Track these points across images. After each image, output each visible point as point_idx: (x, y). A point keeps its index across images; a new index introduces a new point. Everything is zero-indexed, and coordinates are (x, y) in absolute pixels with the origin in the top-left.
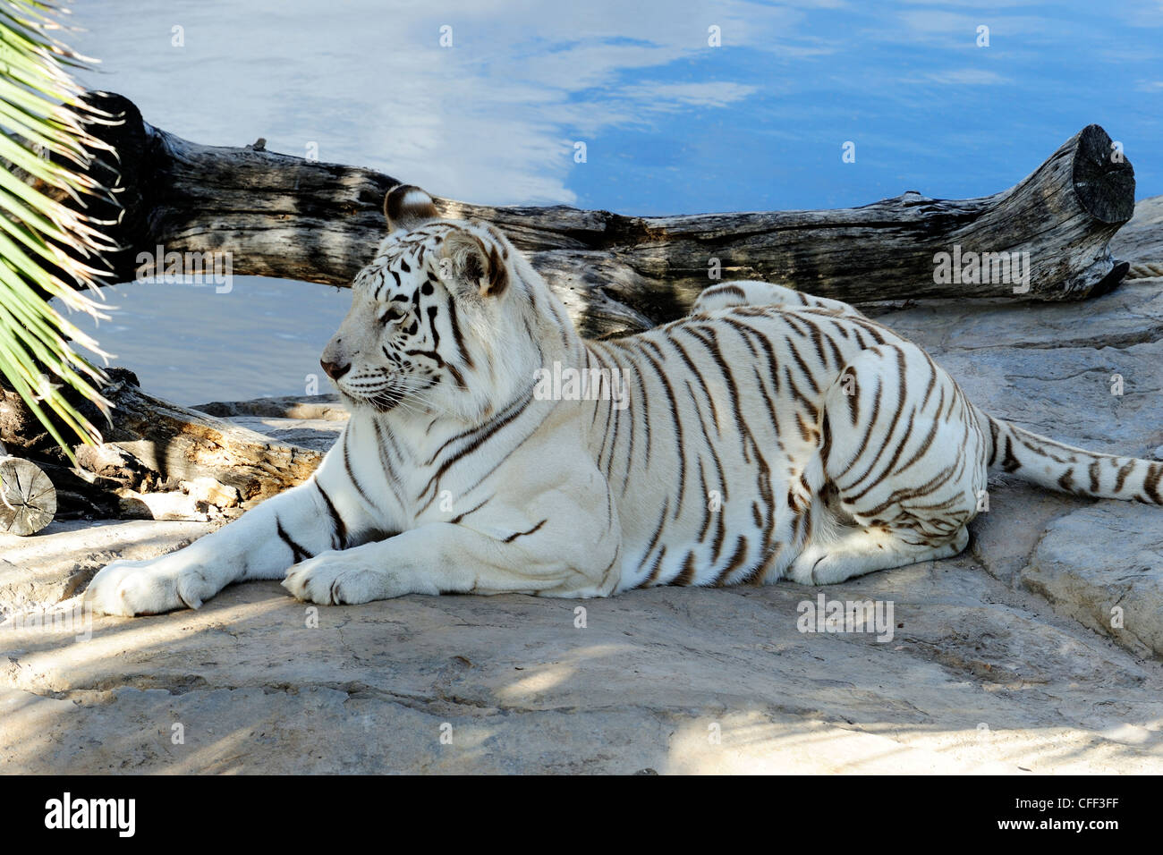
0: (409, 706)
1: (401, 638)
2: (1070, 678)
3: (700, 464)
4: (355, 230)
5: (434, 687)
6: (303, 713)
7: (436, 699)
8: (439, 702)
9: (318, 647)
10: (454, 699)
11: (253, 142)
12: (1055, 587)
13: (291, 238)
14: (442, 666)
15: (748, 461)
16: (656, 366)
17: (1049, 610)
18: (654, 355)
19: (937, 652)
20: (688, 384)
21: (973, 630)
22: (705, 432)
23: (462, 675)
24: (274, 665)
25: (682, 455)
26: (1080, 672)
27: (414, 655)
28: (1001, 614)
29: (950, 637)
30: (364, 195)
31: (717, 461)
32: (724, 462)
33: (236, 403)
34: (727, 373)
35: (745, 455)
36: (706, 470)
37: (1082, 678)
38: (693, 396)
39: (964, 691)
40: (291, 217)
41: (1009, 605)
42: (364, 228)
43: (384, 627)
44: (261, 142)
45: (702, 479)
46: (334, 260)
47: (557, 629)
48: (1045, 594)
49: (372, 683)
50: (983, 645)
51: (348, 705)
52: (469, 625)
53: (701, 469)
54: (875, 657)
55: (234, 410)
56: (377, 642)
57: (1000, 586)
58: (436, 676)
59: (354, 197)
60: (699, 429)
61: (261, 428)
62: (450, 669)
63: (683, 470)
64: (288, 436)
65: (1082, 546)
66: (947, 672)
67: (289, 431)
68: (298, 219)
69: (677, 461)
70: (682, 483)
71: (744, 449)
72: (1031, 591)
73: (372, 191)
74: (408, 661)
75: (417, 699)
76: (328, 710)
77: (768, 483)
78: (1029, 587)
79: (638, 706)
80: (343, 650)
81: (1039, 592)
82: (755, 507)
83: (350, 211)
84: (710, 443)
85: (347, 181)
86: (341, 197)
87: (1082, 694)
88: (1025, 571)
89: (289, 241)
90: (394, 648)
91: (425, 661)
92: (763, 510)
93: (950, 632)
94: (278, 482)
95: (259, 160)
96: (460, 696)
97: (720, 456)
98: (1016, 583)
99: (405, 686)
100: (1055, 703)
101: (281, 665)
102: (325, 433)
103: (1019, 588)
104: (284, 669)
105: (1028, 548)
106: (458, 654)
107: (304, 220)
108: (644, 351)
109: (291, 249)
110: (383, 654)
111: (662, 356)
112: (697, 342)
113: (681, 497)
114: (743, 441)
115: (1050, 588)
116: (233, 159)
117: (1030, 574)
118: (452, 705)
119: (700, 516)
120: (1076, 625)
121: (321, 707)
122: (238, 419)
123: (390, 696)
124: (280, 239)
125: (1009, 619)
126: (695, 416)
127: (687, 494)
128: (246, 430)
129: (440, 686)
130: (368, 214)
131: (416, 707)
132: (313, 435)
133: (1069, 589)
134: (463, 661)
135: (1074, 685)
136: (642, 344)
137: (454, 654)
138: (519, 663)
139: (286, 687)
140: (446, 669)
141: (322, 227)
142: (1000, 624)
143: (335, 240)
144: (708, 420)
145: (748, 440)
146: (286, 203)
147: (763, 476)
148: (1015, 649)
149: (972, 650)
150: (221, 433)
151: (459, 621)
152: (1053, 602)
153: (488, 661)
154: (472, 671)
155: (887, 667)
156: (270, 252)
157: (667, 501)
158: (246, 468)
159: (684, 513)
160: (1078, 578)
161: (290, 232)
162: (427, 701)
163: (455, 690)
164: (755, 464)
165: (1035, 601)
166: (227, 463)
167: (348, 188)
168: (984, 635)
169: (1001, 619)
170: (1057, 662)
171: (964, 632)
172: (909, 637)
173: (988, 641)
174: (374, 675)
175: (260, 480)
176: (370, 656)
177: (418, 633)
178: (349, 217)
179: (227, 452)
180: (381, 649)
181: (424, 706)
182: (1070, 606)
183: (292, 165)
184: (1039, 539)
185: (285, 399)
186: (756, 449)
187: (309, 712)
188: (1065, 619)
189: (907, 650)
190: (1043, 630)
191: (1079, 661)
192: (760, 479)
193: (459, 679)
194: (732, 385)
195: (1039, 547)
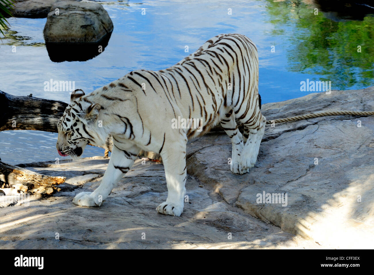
0: (76, 243)
1: (73, 225)
2: (249, 230)
3: (197, 97)
4: (57, 117)
5: (82, 237)
6: (48, 245)
7: (83, 241)
8: (84, 242)
9: (51, 228)
10: (88, 241)
11: (29, 95)
12: (244, 206)
13: (40, 120)
14: (84, 232)
15: (209, 94)
16: (180, 74)
17: (243, 212)
18: (179, 71)
19: (214, 224)
20: (190, 77)
21: (224, 218)
22: (197, 89)
23: (90, 234)
24: (40, 233)
25: (191, 95)
26: (252, 228)
27: (77, 229)
28: (231, 214)
29: (218, 220)
30: (59, 108)
31: (201, 95)
32: (203, 96)
33: (26, 164)
34: (200, 73)
35: (208, 93)
36: (199, 98)
37: (252, 230)
38: (192, 80)
39: (222, 234)
40: (40, 114)
41: (232, 211)
42: (59, 117)
43: (68, 222)
44: (31, 95)
45: (198, 100)
46: (52, 125)
47: (115, 221)
48: (242, 208)
49: (66, 237)
50: (226, 222)
51: (60, 243)
52: (91, 221)
53: (197, 98)
54: (198, 226)
55: (26, 166)
56: (67, 226)
57: (230, 206)
58: (83, 235)
59: (56, 108)
60: (195, 88)
61: (34, 170)
62: (87, 233)
63: (192, 99)
64: (41, 172)
65: (251, 195)
66: (217, 229)
67: (41, 171)
68: (42, 115)
69: (190, 97)
70: (193, 102)
71: (208, 91)
72: (238, 207)
73: (61, 107)
74: (75, 231)
75: (78, 241)
76: (55, 244)
77: (215, 99)
78: (237, 206)
79: (137, 241)
80: (58, 229)
81: (240, 207)
82: (213, 106)
83: (55, 112)
84: (198, 91)
85: (55, 105)
86: (53, 109)
87: (252, 234)
88: (236, 202)
89: (39, 121)
90: (72, 228)
91: (80, 231)
92: (215, 106)
93: (217, 219)
94: (39, 184)
95: (31, 99)
96: (90, 240)
97: (202, 94)
98: (234, 205)
99: (75, 238)
100: (245, 236)
101: (41, 233)
102: (50, 171)
103: (235, 207)
104: (42, 234)
105: (237, 196)
106: (89, 229)
107: (43, 115)
108: (176, 71)
109: (40, 123)
110: (69, 229)
111: (182, 71)
112: (190, 66)
113: (193, 105)
114: (207, 89)
115: (243, 207)
116: (24, 99)
117: (238, 203)
118: (87, 242)
119: (200, 110)
120: (250, 216)
121: (52, 244)
122: (27, 168)
123: (71, 240)
124: (38, 120)
125: (233, 215)
126: (194, 85)
127: (195, 105)
128: (30, 171)
129: (84, 237)
130: (60, 113)
131: (78, 243)
132: (48, 172)
133: (248, 206)
134: (90, 230)
135: (250, 231)
136: (175, 69)
137: (87, 229)
138: (105, 230)
139: (43, 239)
140: (85, 233)
141: (48, 117)
142: (231, 216)
143: (52, 120)
144: (197, 86)
145: (208, 89)
146: (38, 110)
147: (213, 97)
148: (235, 223)
149: (223, 223)
150: (24, 172)
151: (88, 220)
152: (244, 210)
153: (96, 230)
154: (93, 233)
155: (201, 228)
156: (34, 124)
157: (190, 107)
158: (30, 181)
159: (195, 109)
160: (250, 203)
161: (40, 118)
162: (81, 241)
163: (88, 238)
164: (211, 94)
165: (239, 210)
166: (25, 180)
167: (54, 106)
168: (226, 219)
169: (231, 215)
170: (245, 226)
171: (221, 218)
172: (207, 220)
173: (227, 221)
174: (67, 235)
175: (34, 184)
176: (65, 230)
177: (78, 223)
178: (55, 114)
179: (25, 177)
180: (68, 228)
181: (80, 242)
182: (248, 211)
183: (40, 100)
184: (240, 194)
185: (39, 162)
186: (211, 91)
187: (49, 245)
188: (247, 214)
189: (207, 224)
190: (241, 217)
191: (251, 225)
192: (213, 98)
193: (89, 235)
194: (202, 76)
195: (240, 196)
